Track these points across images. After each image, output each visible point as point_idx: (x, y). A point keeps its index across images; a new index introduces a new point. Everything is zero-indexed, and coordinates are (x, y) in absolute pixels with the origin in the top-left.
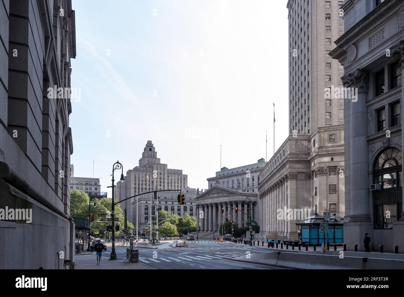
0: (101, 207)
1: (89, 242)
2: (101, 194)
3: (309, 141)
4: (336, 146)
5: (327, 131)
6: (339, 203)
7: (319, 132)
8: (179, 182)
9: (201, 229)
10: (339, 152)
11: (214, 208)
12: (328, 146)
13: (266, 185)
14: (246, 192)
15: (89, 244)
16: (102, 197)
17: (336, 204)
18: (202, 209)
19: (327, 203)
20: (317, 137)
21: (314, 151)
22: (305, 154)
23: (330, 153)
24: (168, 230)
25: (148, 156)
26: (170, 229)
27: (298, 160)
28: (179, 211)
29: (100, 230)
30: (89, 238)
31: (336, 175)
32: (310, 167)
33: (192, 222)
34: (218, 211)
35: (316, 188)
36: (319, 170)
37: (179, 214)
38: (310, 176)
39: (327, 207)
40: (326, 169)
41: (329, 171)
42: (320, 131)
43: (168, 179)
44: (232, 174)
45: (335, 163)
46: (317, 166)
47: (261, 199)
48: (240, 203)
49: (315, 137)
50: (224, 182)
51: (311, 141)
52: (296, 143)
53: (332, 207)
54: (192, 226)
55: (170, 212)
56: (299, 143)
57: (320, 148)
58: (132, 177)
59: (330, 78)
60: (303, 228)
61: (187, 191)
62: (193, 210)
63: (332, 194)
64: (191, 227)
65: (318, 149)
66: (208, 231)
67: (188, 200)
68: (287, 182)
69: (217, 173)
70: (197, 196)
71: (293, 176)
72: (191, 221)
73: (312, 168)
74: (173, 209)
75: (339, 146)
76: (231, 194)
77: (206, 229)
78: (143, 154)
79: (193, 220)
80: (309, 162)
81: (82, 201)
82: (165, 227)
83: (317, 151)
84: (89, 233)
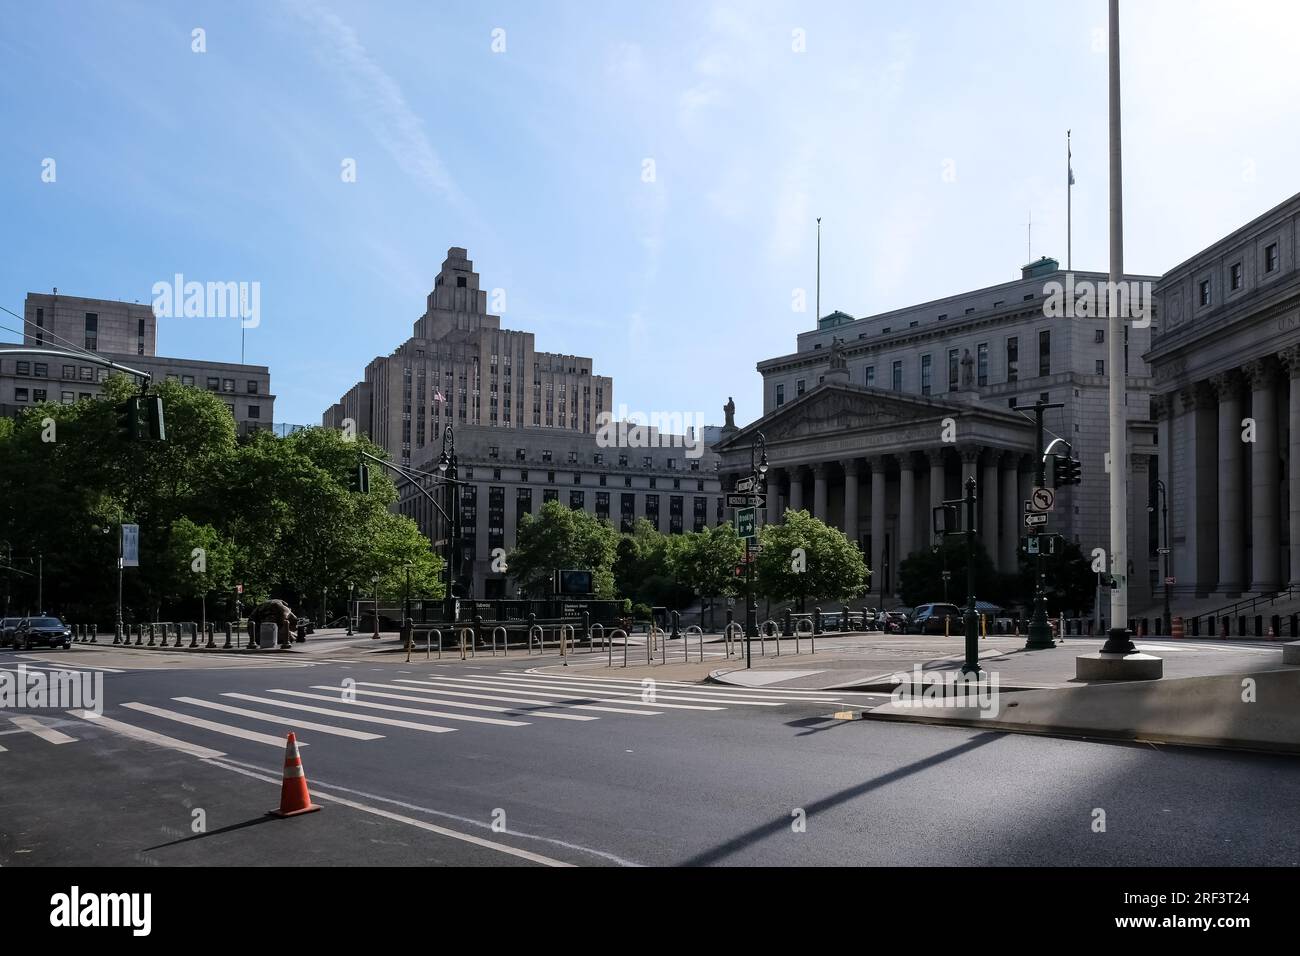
2: (277, 433)
8: (581, 407)
25: (452, 306)
43: (537, 394)
48: (972, 457)
58: (396, 383)
69: (802, 338)
78: (432, 299)
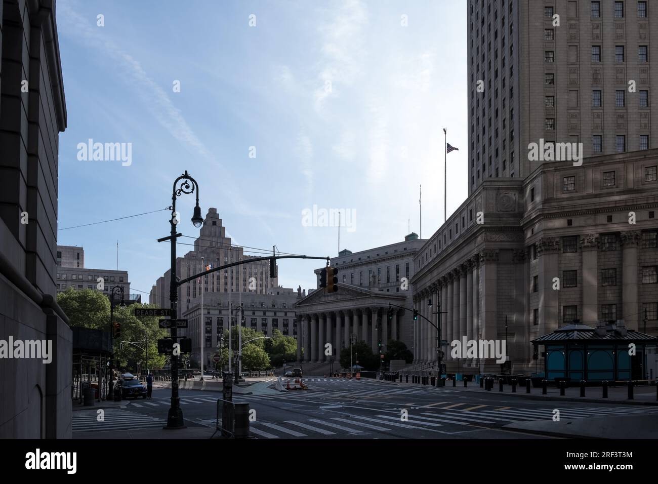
0: (132, 318)
1: (111, 380)
2: (131, 298)
3: (522, 190)
4: (578, 197)
5: (560, 170)
6: (582, 305)
7: (544, 172)
8: (264, 278)
9: (306, 357)
10: (583, 209)
11: (328, 320)
12: (563, 198)
13: (429, 277)
14: (385, 292)
15: (111, 384)
16: (133, 302)
17: (576, 306)
18: (306, 322)
19: (559, 306)
20: (538, 183)
21: (533, 209)
22: (514, 216)
23: (565, 210)
24: (255, 358)
25: (210, 234)
26: (258, 357)
27: (501, 227)
28: (264, 327)
29: (130, 359)
30: (111, 373)
31: (576, 252)
32: (522, 238)
33: (288, 346)
34: (335, 327)
35: (536, 278)
36: (544, 244)
37: (266, 333)
38: (524, 256)
39: (559, 312)
40: (557, 242)
41: (564, 246)
42: (546, 169)
43: (245, 273)
44: (359, 262)
45: (576, 229)
46: (541, 236)
47: (416, 303)
48: (375, 311)
49: (535, 182)
50: (344, 276)
51: (526, 191)
52: (497, 195)
53: (569, 312)
54: (289, 352)
55: (249, 329)
56: (501, 196)
57: (546, 201)
58: (184, 270)
59: (553, 80)
60: (549, 350)
61: (278, 293)
62: (288, 326)
63: (568, 287)
64: (287, 354)
65: (543, 204)
66: (317, 360)
67: (281, 309)
68: (477, 269)
69: (332, 260)
70: (298, 300)
71: (492, 257)
72: (286, 343)
73: (527, 241)
74: (254, 325)
75: (583, 198)
76: (358, 296)
77: (313, 357)
78: (202, 231)
79: (289, 342)
80: (521, 230)
81: (98, 309)
82: (249, 353)
83: (540, 207)
84: (111, 362)
